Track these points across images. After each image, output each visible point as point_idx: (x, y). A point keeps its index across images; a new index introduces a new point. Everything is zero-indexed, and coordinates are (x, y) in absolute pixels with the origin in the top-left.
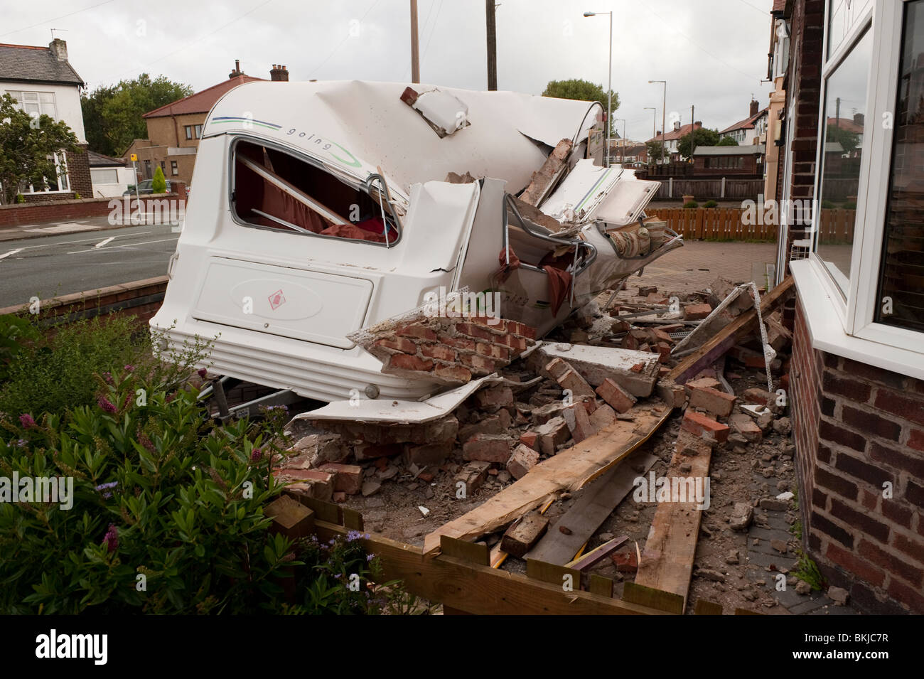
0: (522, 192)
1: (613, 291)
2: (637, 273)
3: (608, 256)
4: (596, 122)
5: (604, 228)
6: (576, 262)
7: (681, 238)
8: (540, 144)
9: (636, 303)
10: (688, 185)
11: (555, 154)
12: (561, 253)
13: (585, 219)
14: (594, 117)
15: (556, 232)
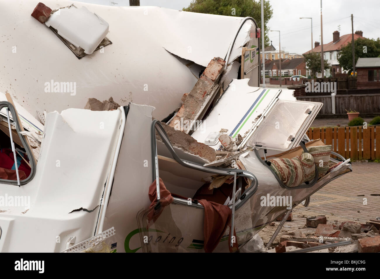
0: (171, 116)
1: (277, 223)
2: (304, 202)
3: (270, 186)
4: (249, 39)
5: (264, 155)
6: (235, 194)
7: (349, 163)
8: (189, 64)
9: (304, 236)
10: (352, 100)
11: (206, 74)
12: (218, 185)
13: (242, 145)
14: (246, 34)
15: (211, 161)
